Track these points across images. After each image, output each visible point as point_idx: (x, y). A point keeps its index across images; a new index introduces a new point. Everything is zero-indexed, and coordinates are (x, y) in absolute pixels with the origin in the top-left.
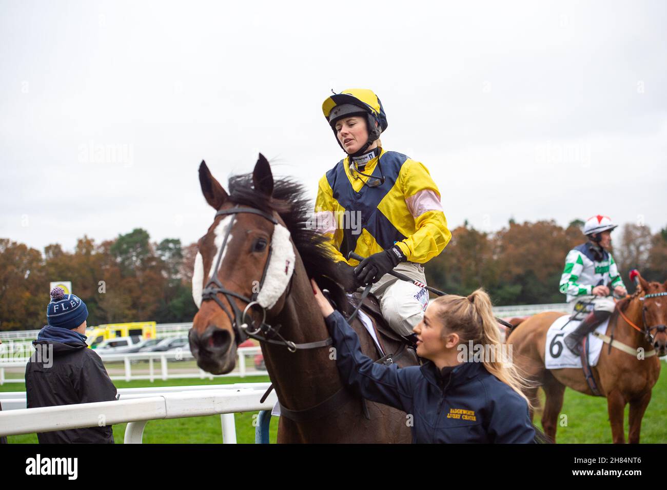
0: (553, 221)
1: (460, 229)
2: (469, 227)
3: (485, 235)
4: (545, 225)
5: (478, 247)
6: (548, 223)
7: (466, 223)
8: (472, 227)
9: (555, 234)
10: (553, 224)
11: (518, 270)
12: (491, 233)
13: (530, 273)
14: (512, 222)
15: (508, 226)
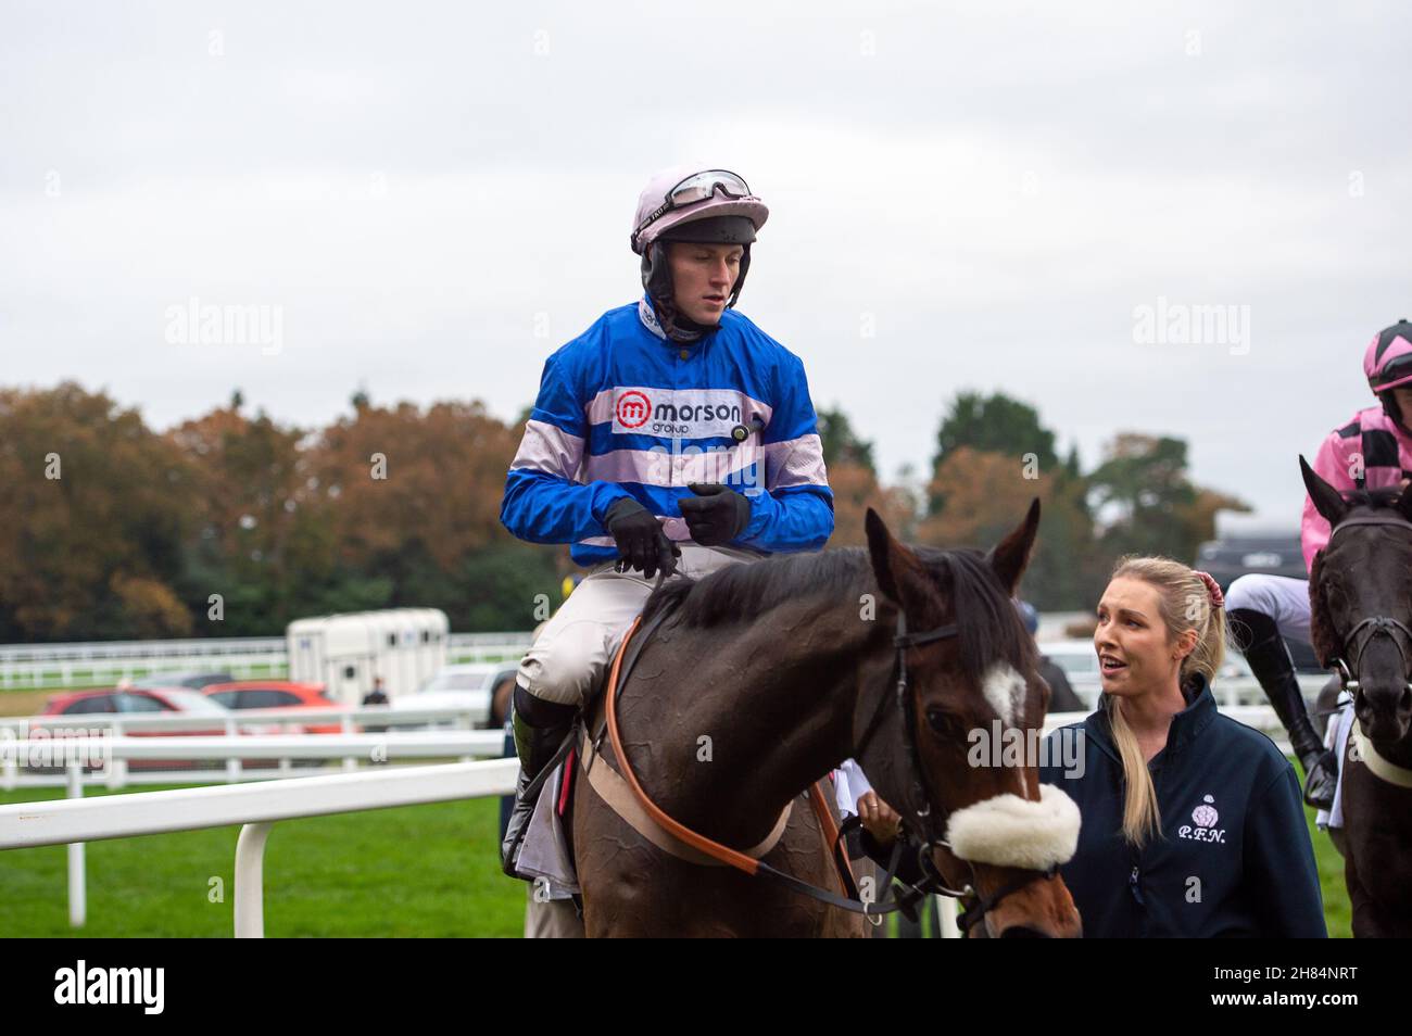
0: (477, 404)
1: (220, 414)
2: (249, 412)
3: (298, 435)
4: (457, 413)
5: (276, 469)
6: (465, 409)
7: (238, 400)
8: (262, 411)
9: (480, 442)
10: (479, 412)
11: (386, 538)
12: (312, 431)
13: (414, 546)
14: (360, 402)
15: (351, 413)
